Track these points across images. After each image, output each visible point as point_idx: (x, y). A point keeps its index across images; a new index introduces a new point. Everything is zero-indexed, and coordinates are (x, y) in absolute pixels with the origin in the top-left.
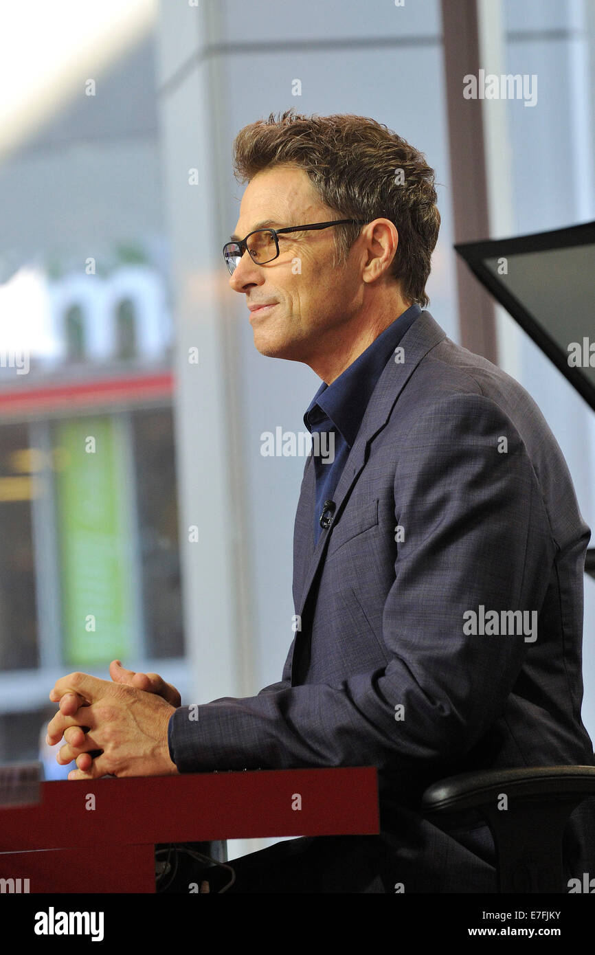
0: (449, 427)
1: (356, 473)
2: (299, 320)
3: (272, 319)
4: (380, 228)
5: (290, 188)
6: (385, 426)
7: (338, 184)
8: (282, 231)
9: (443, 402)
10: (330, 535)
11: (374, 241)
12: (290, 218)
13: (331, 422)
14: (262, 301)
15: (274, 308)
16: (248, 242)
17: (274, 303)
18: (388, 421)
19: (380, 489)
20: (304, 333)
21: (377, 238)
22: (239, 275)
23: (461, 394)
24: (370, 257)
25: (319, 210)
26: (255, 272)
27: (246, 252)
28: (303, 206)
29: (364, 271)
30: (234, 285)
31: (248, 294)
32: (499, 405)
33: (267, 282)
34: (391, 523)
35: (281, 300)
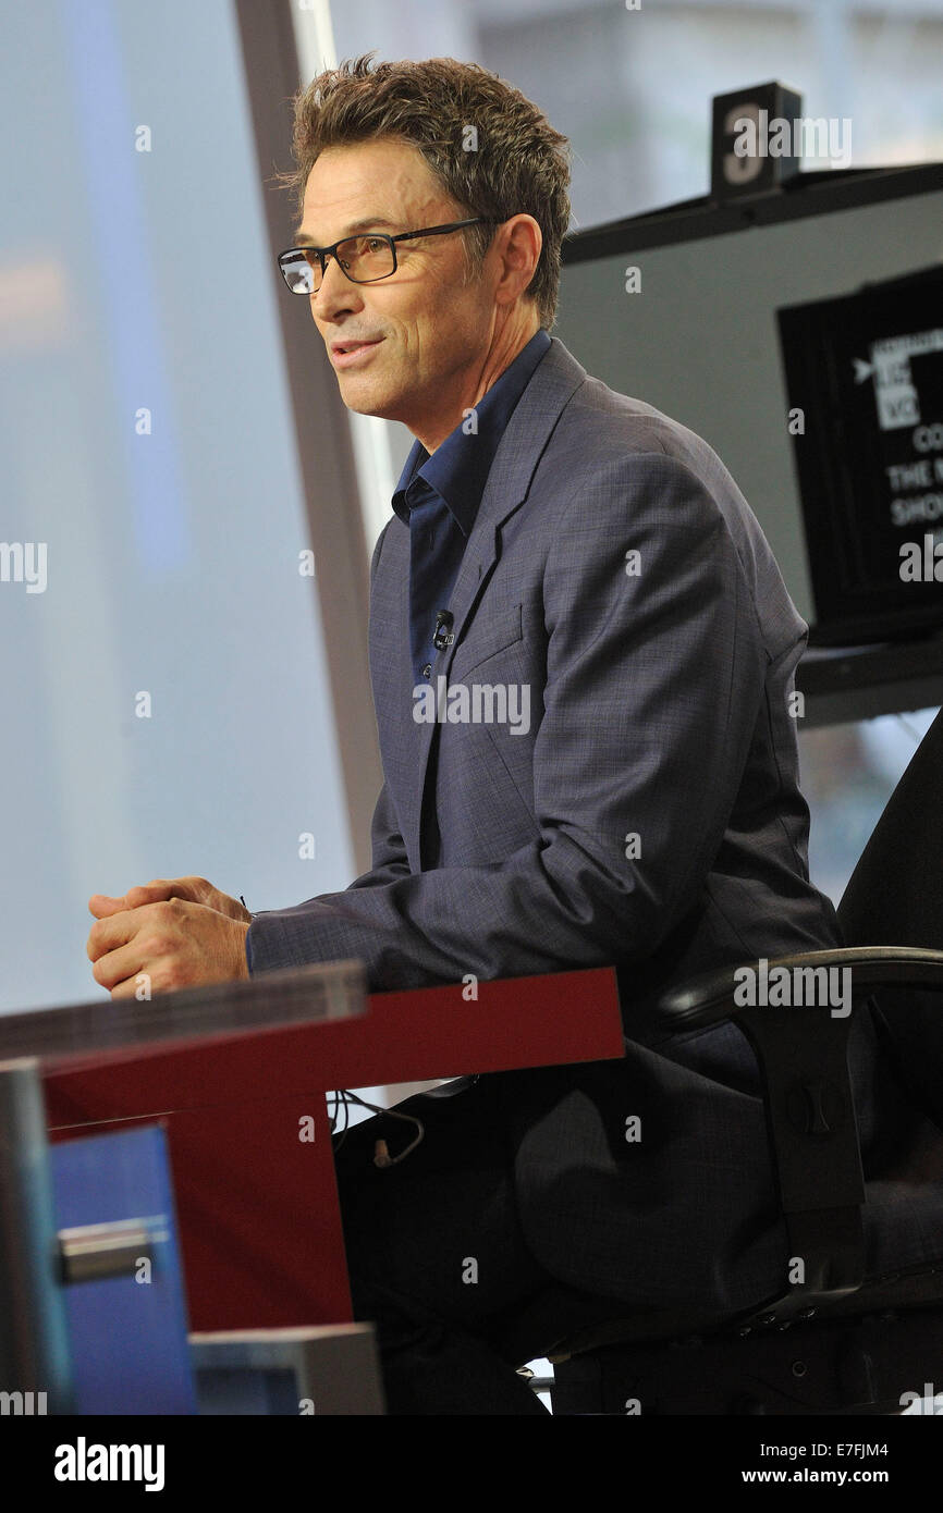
1: (485, 573)
2: (417, 360)
3: (377, 362)
4: (522, 228)
5: (400, 173)
6: (523, 503)
7: (467, 168)
8: (400, 237)
9: (613, 466)
10: (452, 659)
11: (511, 248)
12: (404, 216)
13: (440, 502)
14: (361, 335)
15: (377, 346)
16: (338, 249)
17: (378, 339)
18: (527, 497)
19: (523, 589)
20: (421, 380)
21: (516, 243)
22: (329, 298)
23: (637, 454)
24: (508, 268)
25: (442, 204)
26: (350, 293)
27: (332, 263)
28: (422, 199)
29: (499, 289)
30: (323, 313)
31: (340, 323)
32: (689, 466)
33: (369, 309)
34: (542, 635)
35: (390, 334)
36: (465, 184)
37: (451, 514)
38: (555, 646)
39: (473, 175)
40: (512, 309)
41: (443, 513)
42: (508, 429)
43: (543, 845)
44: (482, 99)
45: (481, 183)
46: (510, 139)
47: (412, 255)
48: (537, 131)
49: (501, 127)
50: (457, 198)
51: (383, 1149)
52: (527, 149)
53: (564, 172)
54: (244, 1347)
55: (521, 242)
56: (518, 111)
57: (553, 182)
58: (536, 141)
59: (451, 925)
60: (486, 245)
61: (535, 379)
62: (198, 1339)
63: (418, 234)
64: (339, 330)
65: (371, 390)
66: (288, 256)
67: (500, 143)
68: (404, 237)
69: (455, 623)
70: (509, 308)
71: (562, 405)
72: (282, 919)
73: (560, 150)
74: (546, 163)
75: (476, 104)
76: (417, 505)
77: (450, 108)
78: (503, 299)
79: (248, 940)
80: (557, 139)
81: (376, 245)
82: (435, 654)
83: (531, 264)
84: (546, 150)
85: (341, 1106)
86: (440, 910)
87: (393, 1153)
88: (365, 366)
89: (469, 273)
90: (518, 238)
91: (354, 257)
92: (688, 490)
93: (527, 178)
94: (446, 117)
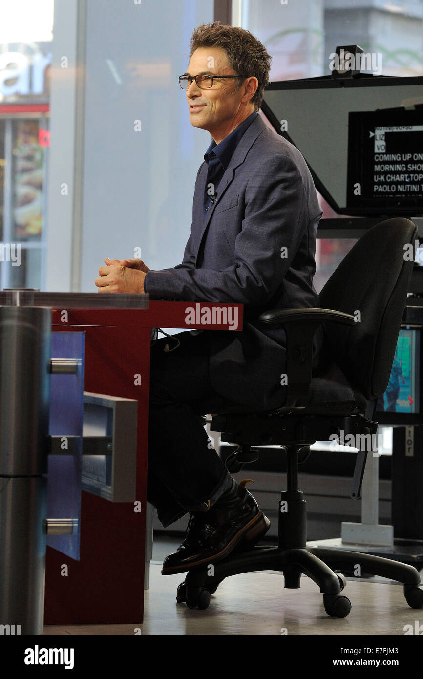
0: (273, 168)
1: (229, 183)
2: (214, 114)
3: (202, 112)
4: (252, 81)
5: (218, 59)
6: (242, 163)
7: (239, 60)
8: (214, 77)
9: (271, 157)
10: (215, 207)
11: (248, 86)
12: (217, 71)
13: (218, 159)
14: (200, 103)
15: (203, 107)
16: (197, 77)
17: (205, 105)
18: (244, 162)
19: (240, 191)
20: (214, 120)
21: (250, 85)
22: (191, 92)
23: (278, 154)
24: (246, 92)
25: (230, 70)
26: (198, 91)
27: (194, 81)
28: (224, 67)
29: (243, 97)
30: (189, 96)
31: (194, 99)
32: (293, 160)
33: (203, 96)
34: (244, 205)
35: (208, 104)
36: (237, 65)
37: (221, 164)
38: (247, 210)
39: (240, 63)
40: (246, 105)
41: (219, 163)
42: (241, 140)
43: (238, 266)
44: (248, 41)
45: (243, 66)
46: (254, 54)
47: (219, 83)
48: (263, 53)
49: (252, 50)
50: (234, 69)
51: (167, 346)
52: (258, 58)
53: (269, 67)
54: (101, 399)
55: (252, 84)
56: (258, 47)
57: (265, 70)
58: (262, 56)
59: (205, 285)
60: (241, 84)
61: (251, 126)
62: (86, 393)
63: (220, 77)
64: (193, 101)
65: (199, 120)
66: (182, 77)
67: (250, 55)
68: (216, 77)
69: (218, 196)
70: (244, 104)
71: (258, 135)
72: (157, 274)
73: (269, 60)
74: (263, 63)
75: (246, 42)
76: (211, 160)
77: (238, 42)
78: (243, 101)
79: (145, 278)
80: (269, 57)
81: (208, 78)
82: (210, 204)
83: (254, 92)
84: (264, 59)
85: (156, 332)
86: (202, 280)
87: (170, 348)
88: (198, 112)
89: (234, 91)
90: (251, 83)
91: (201, 81)
92: (292, 168)
93: (257, 66)
94: (236, 44)
